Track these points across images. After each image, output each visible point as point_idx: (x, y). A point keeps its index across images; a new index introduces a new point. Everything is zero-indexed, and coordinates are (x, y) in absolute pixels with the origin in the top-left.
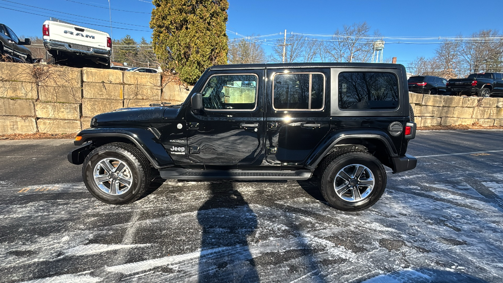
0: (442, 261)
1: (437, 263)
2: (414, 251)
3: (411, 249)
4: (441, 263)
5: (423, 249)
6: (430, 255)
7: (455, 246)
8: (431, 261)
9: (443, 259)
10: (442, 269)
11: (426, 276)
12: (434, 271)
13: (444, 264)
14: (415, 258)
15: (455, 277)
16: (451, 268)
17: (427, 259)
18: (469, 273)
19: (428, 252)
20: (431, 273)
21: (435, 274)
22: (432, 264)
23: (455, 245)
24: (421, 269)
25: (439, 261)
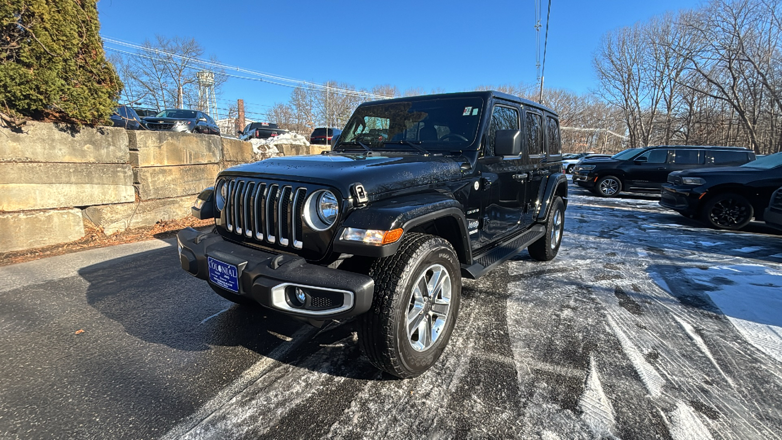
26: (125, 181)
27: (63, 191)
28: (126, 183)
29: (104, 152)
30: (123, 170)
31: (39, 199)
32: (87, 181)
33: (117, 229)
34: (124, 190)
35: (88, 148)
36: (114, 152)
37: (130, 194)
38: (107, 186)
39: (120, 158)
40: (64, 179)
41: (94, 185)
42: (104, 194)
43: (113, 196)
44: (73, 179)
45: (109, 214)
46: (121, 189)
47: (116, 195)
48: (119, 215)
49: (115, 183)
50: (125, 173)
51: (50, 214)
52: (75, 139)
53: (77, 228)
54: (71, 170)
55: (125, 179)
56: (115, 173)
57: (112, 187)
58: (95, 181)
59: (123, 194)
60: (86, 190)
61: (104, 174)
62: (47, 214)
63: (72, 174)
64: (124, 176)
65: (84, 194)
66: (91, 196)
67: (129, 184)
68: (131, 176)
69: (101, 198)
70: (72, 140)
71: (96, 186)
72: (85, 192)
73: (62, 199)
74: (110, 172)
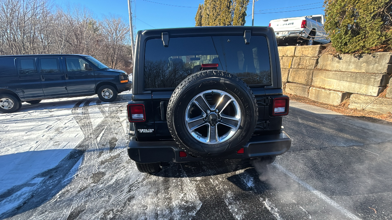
0: (67, 194)
1: (68, 191)
2: (85, 185)
3: (88, 184)
4: (66, 193)
5: (83, 190)
6: (76, 191)
7: (70, 212)
8: (72, 188)
9: (68, 196)
10: (63, 190)
11: (66, 180)
12: (65, 186)
13: (65, 193)
14: (79, 182)
15: (53, 193)
16: (59, 195)
17: (74, 187)
18: (48, 202)
19: (79, 192)
20: (65, 184)
21: (63, 185)
22: (69, 188)
23: (72, 213)
24: (71, 181)
25: (68, 193)
26: (374, 84)
27: (344, 84)
28: (374, 85)
29: (371, 67)
30: (374, 77)
31: (335, 85)
32: (354, 81)
33: (357, 107)
34: (372, 88)
35: (364, 65)
36: (377, 67)
37: (374, 92)
38: (362, 85)
39: (380, 70)
40: (345, 79)
41: (356, 84)
42: (360, 89)
43: (364, 90)
44: (348, 80)
45: (354, 99)
46: (370, 88)
47: (366, 90)
48: (360, 100)
49: (368, 84)
50: (375, 79)
51: (331, 92)
52: (359, 61)
53: (337, 100)
54: (349, 76)
55: (374, 83)
56: (369, 79)
57: (365, 86)
58: (358, 81)
59: (371, 91)
60: (352, 85)
61: (363, 79)
62: (330, 92)
63: (349, 77)
64: (374, 81)
65: (351, 87)
66: (354, 89)
67: (376, 85)
68: (378, 81)
69: (358, 90)
70: (358, 62)
71: (357, 84)
72: (351, 86)
73: (342, 88)
74: (366, 78)
